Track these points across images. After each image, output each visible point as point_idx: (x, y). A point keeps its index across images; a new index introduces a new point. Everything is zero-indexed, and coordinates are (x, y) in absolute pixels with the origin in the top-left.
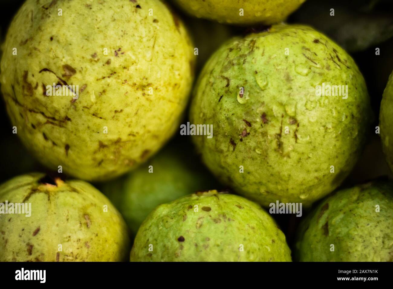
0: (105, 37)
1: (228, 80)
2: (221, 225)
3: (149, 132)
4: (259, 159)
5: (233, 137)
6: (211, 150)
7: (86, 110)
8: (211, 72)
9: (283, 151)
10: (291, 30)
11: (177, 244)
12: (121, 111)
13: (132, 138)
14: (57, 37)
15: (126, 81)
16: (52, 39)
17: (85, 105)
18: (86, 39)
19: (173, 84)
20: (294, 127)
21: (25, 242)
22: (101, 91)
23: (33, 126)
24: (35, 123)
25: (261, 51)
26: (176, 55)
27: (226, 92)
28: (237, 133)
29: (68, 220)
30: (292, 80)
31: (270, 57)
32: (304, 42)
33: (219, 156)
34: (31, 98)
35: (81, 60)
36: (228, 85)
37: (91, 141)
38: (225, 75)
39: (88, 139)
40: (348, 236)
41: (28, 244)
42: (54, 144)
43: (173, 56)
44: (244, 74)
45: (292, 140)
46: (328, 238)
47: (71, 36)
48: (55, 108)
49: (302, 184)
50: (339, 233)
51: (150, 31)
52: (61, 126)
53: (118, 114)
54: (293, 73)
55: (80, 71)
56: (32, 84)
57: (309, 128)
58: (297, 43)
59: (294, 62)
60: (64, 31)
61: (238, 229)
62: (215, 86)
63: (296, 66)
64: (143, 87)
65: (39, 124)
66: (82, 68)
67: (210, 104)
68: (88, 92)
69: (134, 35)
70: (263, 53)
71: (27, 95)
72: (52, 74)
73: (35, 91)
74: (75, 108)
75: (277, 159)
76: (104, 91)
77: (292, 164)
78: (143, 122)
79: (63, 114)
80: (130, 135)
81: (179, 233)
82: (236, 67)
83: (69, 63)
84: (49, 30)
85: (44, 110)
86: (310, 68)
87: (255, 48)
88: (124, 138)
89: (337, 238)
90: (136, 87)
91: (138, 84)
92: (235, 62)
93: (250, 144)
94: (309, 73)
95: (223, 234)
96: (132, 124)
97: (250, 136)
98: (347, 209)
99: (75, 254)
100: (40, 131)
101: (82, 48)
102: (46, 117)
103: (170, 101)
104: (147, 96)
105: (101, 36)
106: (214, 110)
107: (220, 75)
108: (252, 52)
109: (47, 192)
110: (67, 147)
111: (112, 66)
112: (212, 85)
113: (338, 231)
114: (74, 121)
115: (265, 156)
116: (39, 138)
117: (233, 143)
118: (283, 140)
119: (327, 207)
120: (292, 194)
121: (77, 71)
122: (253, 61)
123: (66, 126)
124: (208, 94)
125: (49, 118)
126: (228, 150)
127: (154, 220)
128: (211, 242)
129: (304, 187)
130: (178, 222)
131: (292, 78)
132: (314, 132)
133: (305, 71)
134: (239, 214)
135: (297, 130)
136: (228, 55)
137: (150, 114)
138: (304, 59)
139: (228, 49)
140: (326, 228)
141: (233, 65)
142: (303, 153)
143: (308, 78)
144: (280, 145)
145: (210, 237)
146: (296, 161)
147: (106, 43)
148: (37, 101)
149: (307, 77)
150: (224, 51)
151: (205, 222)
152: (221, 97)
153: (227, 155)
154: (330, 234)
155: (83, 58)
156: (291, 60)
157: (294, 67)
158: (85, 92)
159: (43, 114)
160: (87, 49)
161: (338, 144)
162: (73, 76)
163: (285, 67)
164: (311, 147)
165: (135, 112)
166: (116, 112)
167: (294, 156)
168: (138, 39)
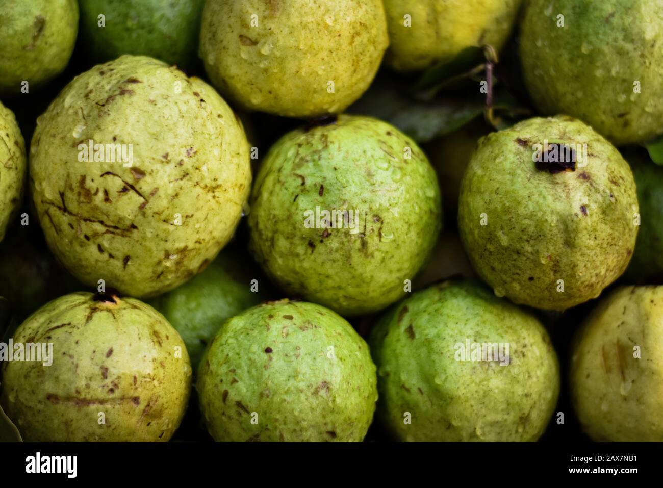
0: (176, 136)
1: (303, 178)
2: (309, 333)
3: (214, 238)
4: (340, 260)
5: (313, 238)
6: (282, 255)
7: (156, 216)
8: (280, 170)
9: (367, 251)
10: (361, 122)
11: (265, 356)
12: (192, 215)
13: (198, 245)
14: (120, 136)
15: (197, 182)
16: (115, 139)
17: (156, 210)
18: (155, 139)
19: (238, 185)
20: (378, 225)
21: (98, 365)
22: (174, 194)
23: (87, 237)
24: (89, 233)
25: (336, 145)
26: (241, 153)
27: (302, 191)
28: (317, 234)
29: (140, 338)
30: (374, 175)
31: (347, 152)
32: (378, 134)
33: (294, 260)
34: (89, 205)
35: (152, 161)
36: (303, 184)
37: (157, 251)
38: (299, 172)
39: (154, 248)
40: (439, 337)
41: (102, 368)
42: (111, 256)
43: (238, 154)
44: (321, 171)
45: (376, 239)
46: (415, 341)
47: (137, 135)
48: (119, 215)
49: (383, 286)
50: (427, 335)
51: (217, 128)
52: (123, 236)
53: (188, 219)
54: (373, 168)
55: (150, 174)
56: (91, 190)
57: (393, 225)
58: (372, 136)
59: (372, 156)
60: (129, 129)
61: (327, 336)
62: (286, 185)
63: (376, 160)
64: (213, 189)
65: (96, 234)
66: (152, 170)
67: (282, 204)
68: (159, 196)
69: (203, 133)
70: (339, 148)
71: (83, 202)
72: (116, 178)
73: (94, 197)
74: (144, 214)
75: (361, 259)
76: (177, 195)
77: (375, 264)
78: (210, 227)
79: (128, 223)
80: (196, 242)
81: (265, 344)
82: (311, 164)
83: (138, 165)
84: (110, 129)
85: (104, 218)
86: (389, 163)
87: (329, 143)
88: (191, 245)
89: (426, 339)
90: (207, 189)
91: (208, 185)
92: (308, 158)
93: (332, 245)
94: (389, 167)
95: (313, 342)
96: (201, 230)
97: (332, 237)
98: (431, 309)
99: (152, 374)
100: (94, 243)
101: (152, 148)
102: (106, 226)
103: (236, 203)
104: (217, 199)
105: (171, 135)
106: (289, 210)
107: (292, 172)
108: (326, 147)
109: (109, 310)
110: (127, 259)
111: (184, 167)
112: (283, 184)
113: (426, 332)
114: (140, 228)
115: (348, 257)
116: (92, 252)
117: (311, 245)
118: (367, 238)
119: (406, 310)
120: (372, 298)
121: (147, 174)
122: (330, 156)
123: (130, 235)
124: (278, 194)
125: (109, 227)
126: (306, 254)
127: (230, 334)
128: (302, 351)
129: (384, 289)
130: (261, 333)
131: (374, 174)
132: (397, 229)
133: (385, 165)
134: (323, 321)
135: (381, 229)
136: (298, 151)
137: (217, 219)
138: (382, 153)
139: (296, 144)
140: (410, 332)
141: (307, 161)
142: (387, 252)
143: (389, 173)
144: (364, 244)
145: (300, 346)
146: (380, 261)
147: (177, 142)
148: (96, 208)
149: (387, 172)
150: (291, 147)
151: (291, 331)
152: (297, 197)
153: (304, 259)
154: (417, 336)
155: (154, 159)
156: (369, 154)
157: (373, 161)
158: (156, 196)
159: (102, 222)
160: (157, 149)
161: (420, 241)
162: (143, 179)
163: (365, 162)
164: (395, 245)
165: (204, 216)
166: (187, 217)
167: (379, 256)
168: (207, 136)
